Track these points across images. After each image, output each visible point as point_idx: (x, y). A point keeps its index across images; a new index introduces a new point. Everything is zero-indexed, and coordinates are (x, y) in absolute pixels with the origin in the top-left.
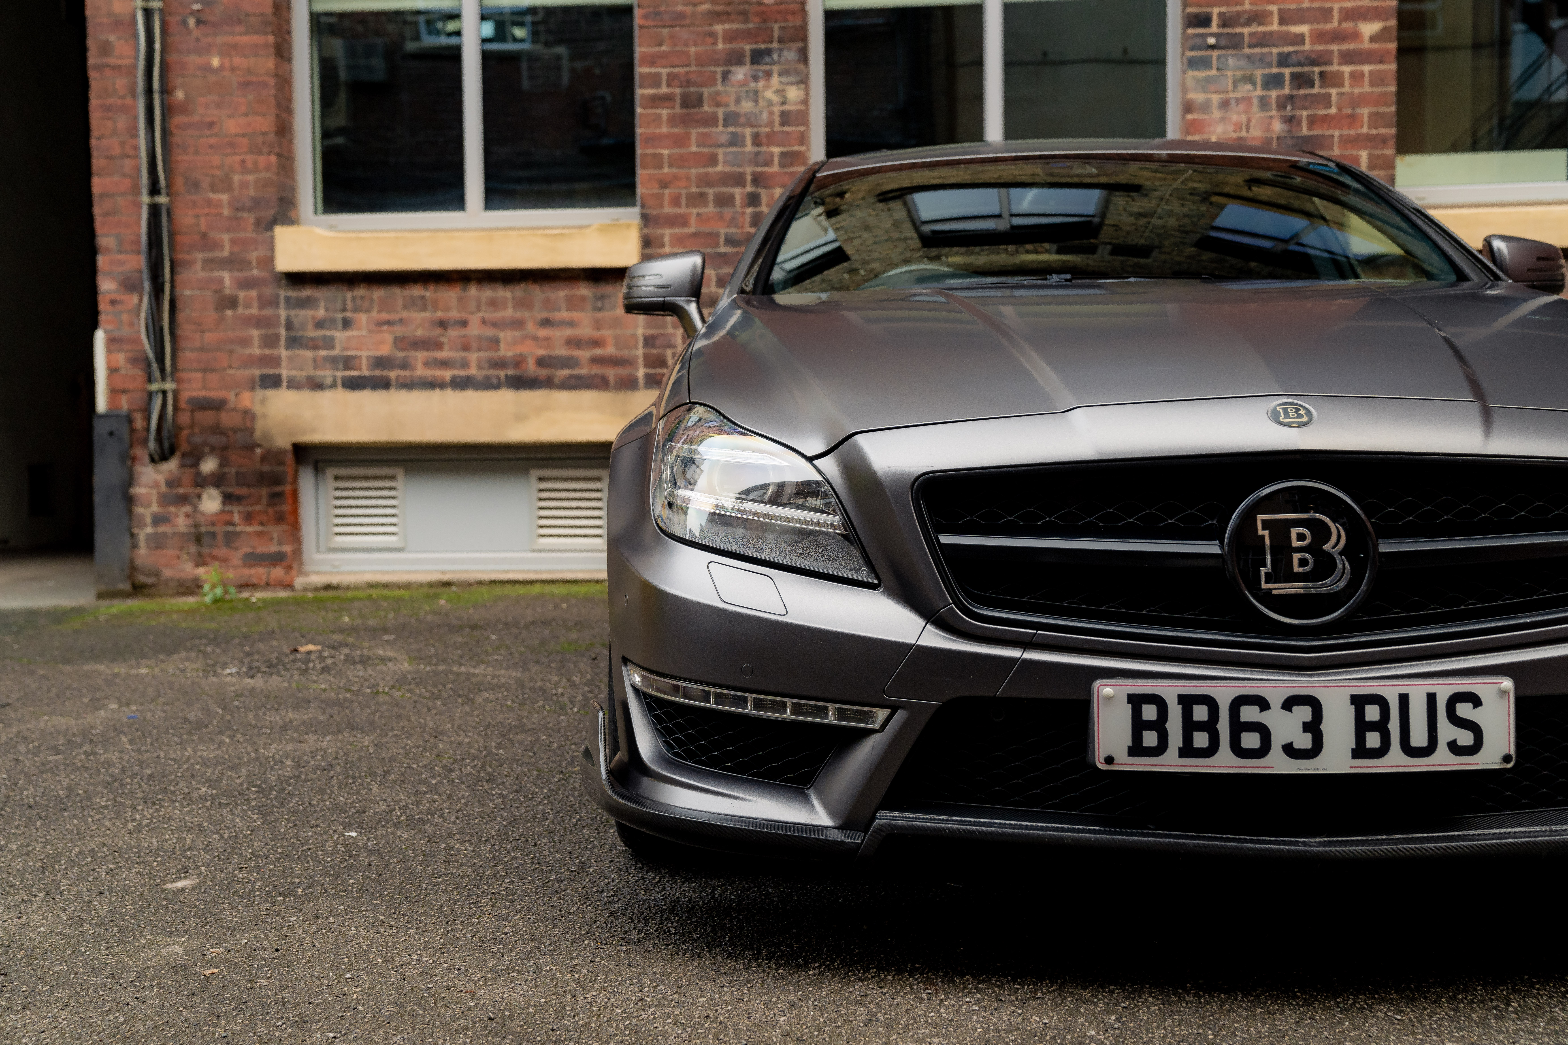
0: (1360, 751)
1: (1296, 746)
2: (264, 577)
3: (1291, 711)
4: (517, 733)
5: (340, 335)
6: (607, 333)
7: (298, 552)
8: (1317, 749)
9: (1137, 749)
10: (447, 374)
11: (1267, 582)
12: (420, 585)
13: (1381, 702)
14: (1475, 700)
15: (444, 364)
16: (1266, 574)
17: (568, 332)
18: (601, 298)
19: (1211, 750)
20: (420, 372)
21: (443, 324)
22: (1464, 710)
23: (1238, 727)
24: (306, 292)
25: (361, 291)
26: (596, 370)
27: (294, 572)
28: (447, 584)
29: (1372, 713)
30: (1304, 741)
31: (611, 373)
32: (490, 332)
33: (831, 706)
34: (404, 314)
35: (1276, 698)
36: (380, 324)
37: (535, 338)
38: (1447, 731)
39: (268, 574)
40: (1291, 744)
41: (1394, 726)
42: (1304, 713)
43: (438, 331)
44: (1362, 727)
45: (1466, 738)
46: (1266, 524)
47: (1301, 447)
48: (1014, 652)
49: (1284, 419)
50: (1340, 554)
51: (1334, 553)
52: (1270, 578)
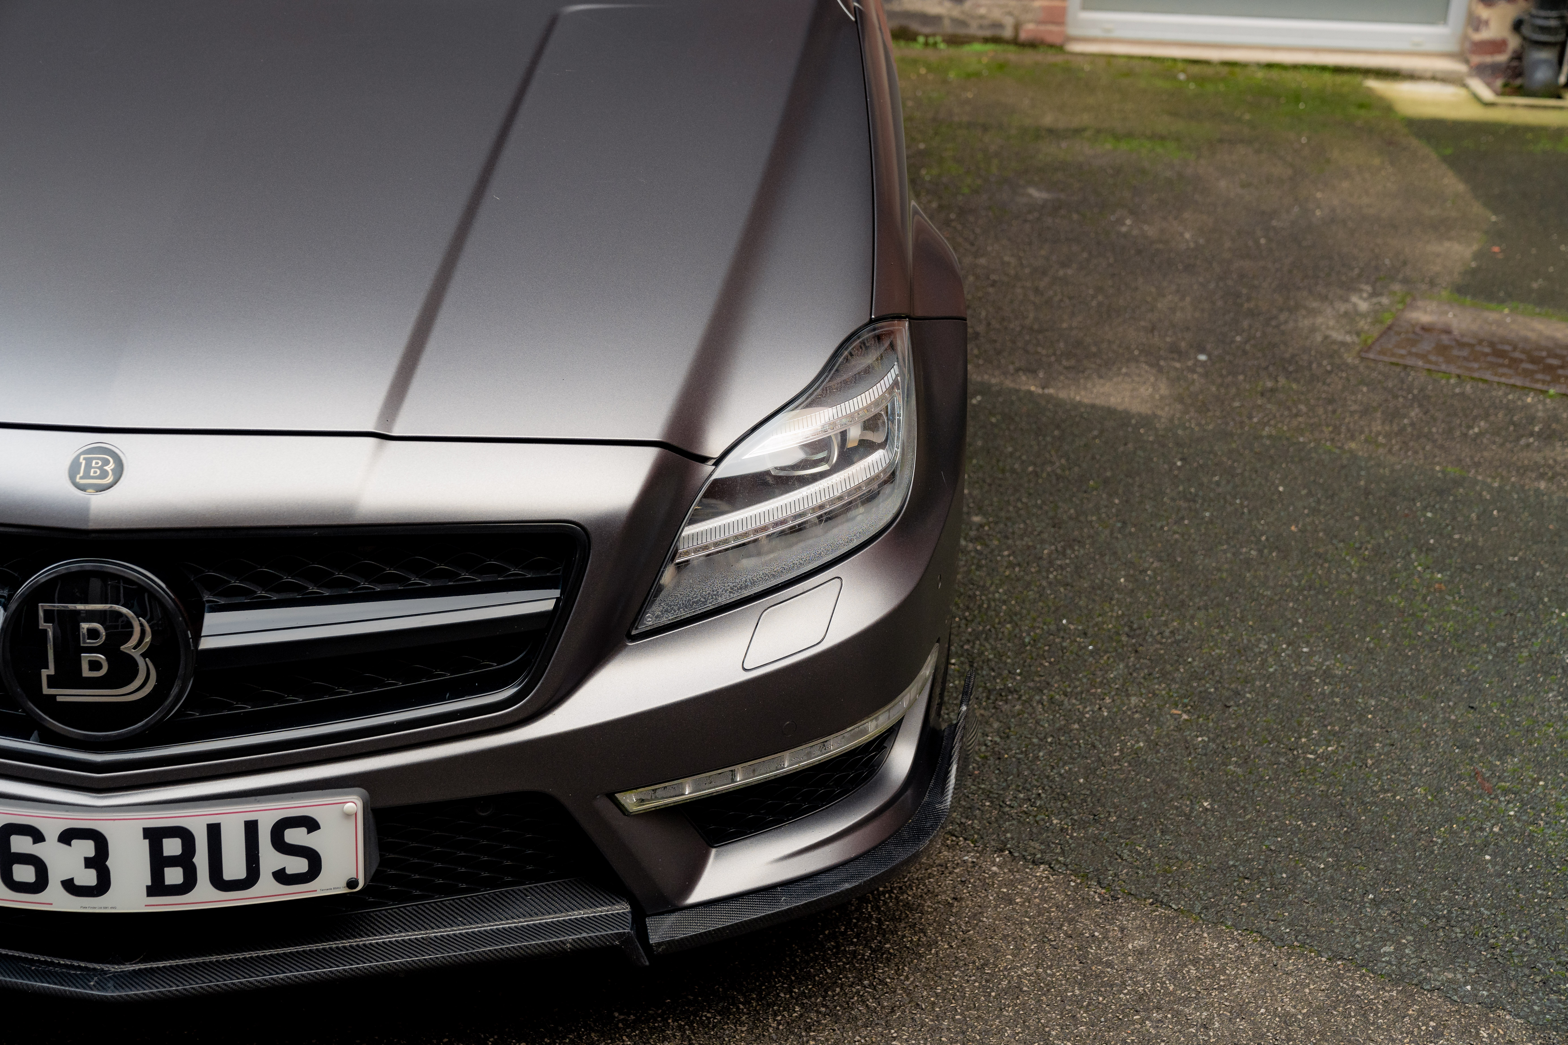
0: (157, 888)
1: (77, 882)
3: (70, 845)
8: (103, 886)
11: (49, 686)
13: (183, 834)
14: (311, 825)
16: (48, 676)
22: (295, 836)
23: (8, 859)
29: (172, 847)
30: (88, 878)
38: (272, 860)
40: (72, 879)
41: (201, 859)
42: (87, 848)
44: (159, 862)
45: (298, 865)
46: (49, 616)
47: (92, 526)
49: (81, 478)
50: (144, 655)
51: (136, 654)
52: (53, 682)
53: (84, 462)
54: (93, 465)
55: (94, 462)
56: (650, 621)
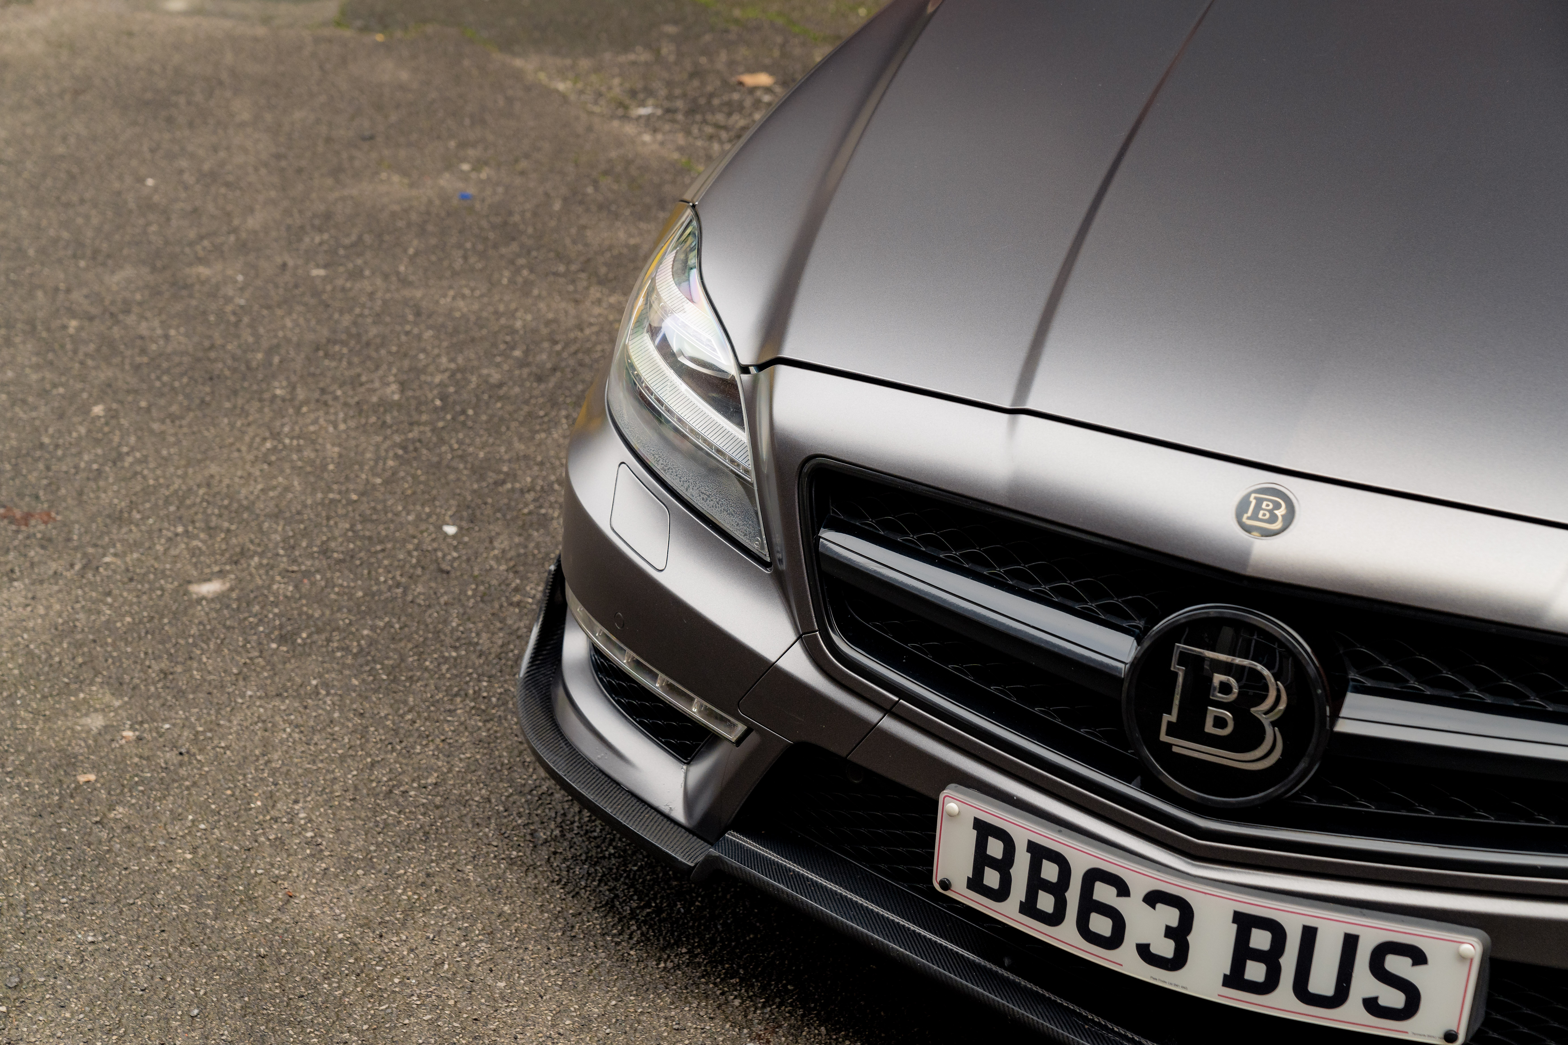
0: (1236, 980)
1: (1153, 950)
3: (1154, 908)
8: (1178, 961)
9: (976, 883)
11: (1168, 734)
14: (1418, 957)
16: (1170, 723)
19: (1056, 918)
22: (1397, 965)
23: (1088, 905)
29: (1260, 940)
30: (1165, 948)
33: (697, 698)
35: (1138, 885)
38: (1365, 984)
40: (1149, 945)
41: (1289, 962)
42: (1170, 916)
44: (1244, 951)
45: (1394, 999)
46: (1185, 658)
47: (1250, 572)
48: (871, 714)
49: (1248, 518)
50: (1274, 724)
51: (1266, 721)
52: (1173, 730)
53: (1254, 502)
54: (1264, 506)
55: (1265, 503)
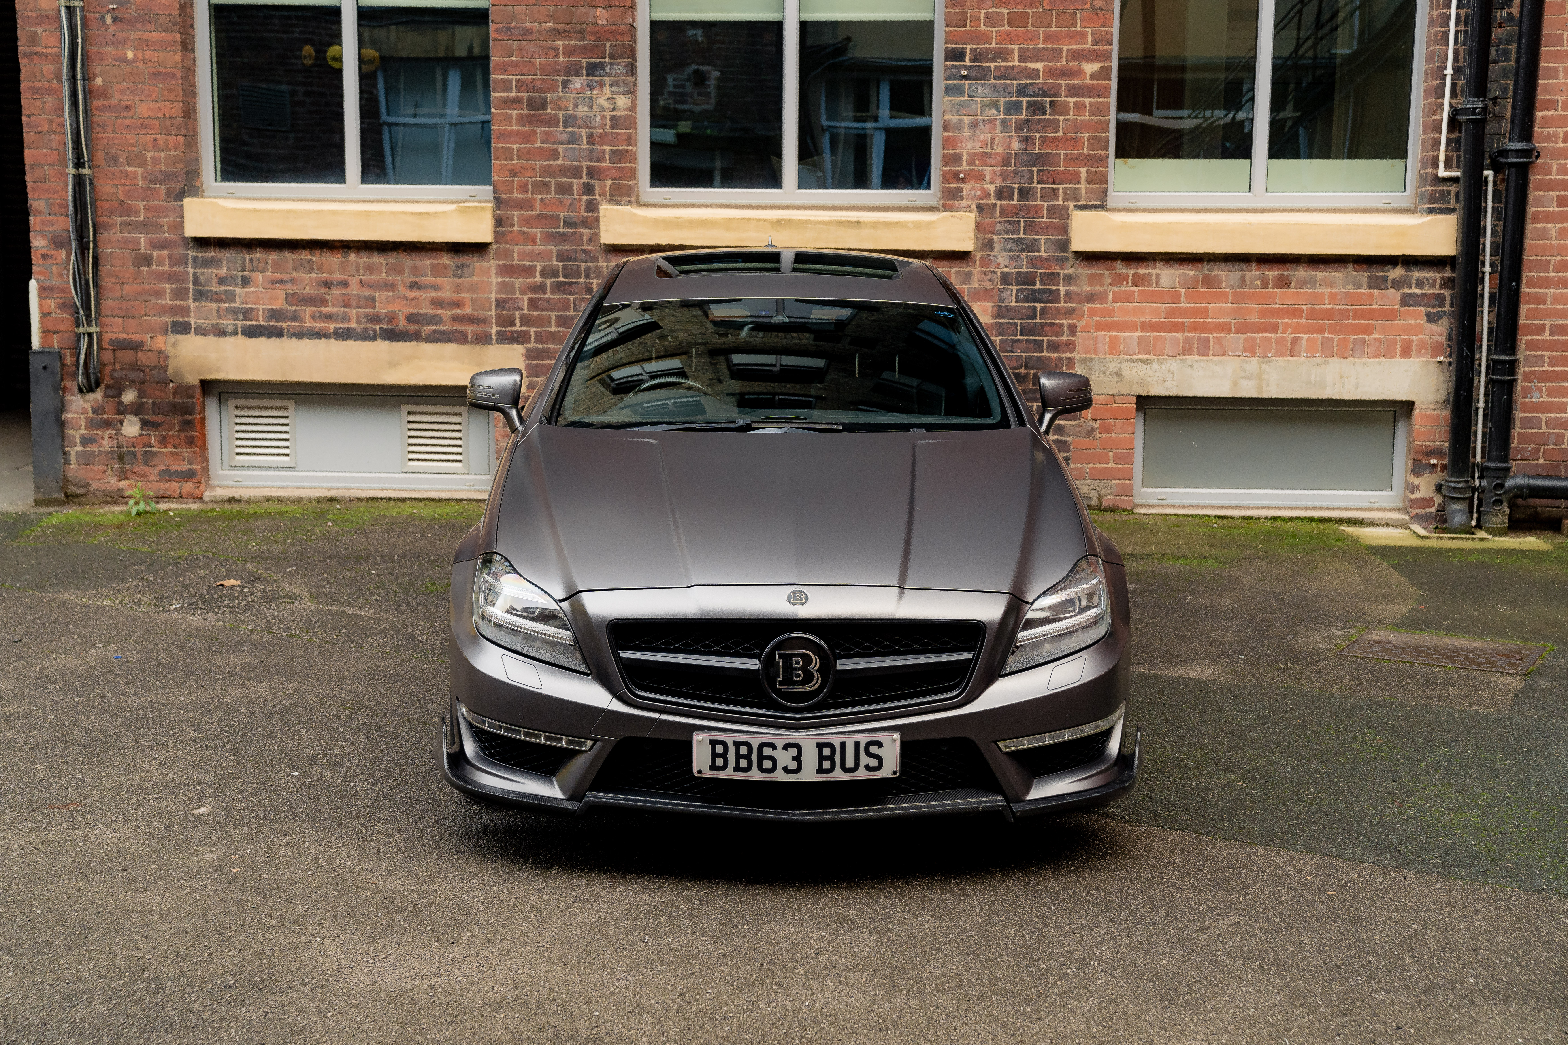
0: (820, 770)
1: (789, 768)
2: (178, 491)
3: (787, 751)
4: (395, 683)
5: (239, 291)
6: (465, 296)
7: (206, 469)
8: (799, 769)
9: (713, 767)
10: (332, 326)
11: (779, 685)
12: (310, 500)
13: (831, 746)
14: (879, 744)
15: (329, 317)
16: (779, 681)
17: (433, 294)
18: (461, 267)
19: (749, 768)
20: (308, 323)
21: (327, 284)
22: (874, 749)
23: (761, 758)
24: (211, 254)
25: (258, 254)
26: (457, 327)
27: (202, 487)
28: (332, 500)
29: (827, 752)
30: (793, 765)
31: (469, 329)
32: (367, 292)
33: (564, 738)
34: (295, 274)
35: (780, 743)
36: (274, 282)
37: (405, 298)
38: (864, 760)
39: (181, 488)
40: (787, 766)
41: (838, 758)
42: (793, 752)
43: (323, 290)
44: (821, 758)
45: (874, 763)
46: (781, 656)
47: (799, 619)
48: (655, 715)
49: (793, 602)
50: (816, 672)
51: (813, 670)
52: (781, 683)
53: (791, 596)
54: (797, 597)
55: (797, 595)
56: (1008, 669)
